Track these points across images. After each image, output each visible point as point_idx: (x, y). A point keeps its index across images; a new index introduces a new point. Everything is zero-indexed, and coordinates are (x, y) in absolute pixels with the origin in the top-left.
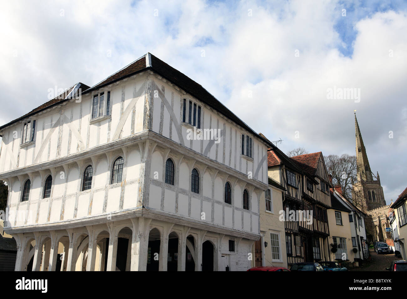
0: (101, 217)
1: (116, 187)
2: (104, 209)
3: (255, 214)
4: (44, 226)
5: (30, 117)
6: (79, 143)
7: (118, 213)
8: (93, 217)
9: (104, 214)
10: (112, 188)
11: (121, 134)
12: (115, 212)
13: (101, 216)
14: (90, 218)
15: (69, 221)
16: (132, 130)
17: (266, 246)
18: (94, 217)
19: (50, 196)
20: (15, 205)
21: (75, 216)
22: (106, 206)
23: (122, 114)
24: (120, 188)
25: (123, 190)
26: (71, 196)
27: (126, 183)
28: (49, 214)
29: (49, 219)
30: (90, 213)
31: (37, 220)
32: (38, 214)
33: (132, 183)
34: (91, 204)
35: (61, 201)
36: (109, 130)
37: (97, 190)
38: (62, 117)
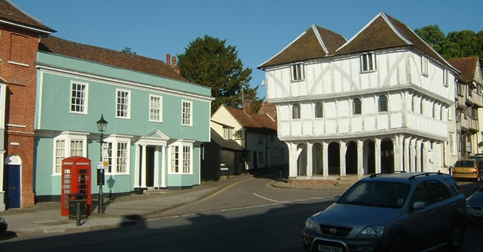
1: (384, 114)
2: (376, 127)
3: (445, 123)
6: (352, 85)
8: (366, 132)
9: (376, 130)
10: (381, 115)
11: (389, 83)
12: (385, 129)
13: (373, 131)
15: (345, 134)
16: (398, 82)
17: (447, 144)
19: (322, 117)
20: (287, 121)
21: (350, 131)
22: (377, 125)
23: (388, 70)
24: (387, 115)
25: (389, 117)
26: (344, 118)
27: (391, 113)
28: (325, 129)
29: (325, 132)
30: (363, 129)
31: (313, 133)
32: (313, 128)
33: (396, 112)
34: (363, 124)
35: (335, 121)
36: (379, 79)
37: (368, 115)
38: (331, 65)
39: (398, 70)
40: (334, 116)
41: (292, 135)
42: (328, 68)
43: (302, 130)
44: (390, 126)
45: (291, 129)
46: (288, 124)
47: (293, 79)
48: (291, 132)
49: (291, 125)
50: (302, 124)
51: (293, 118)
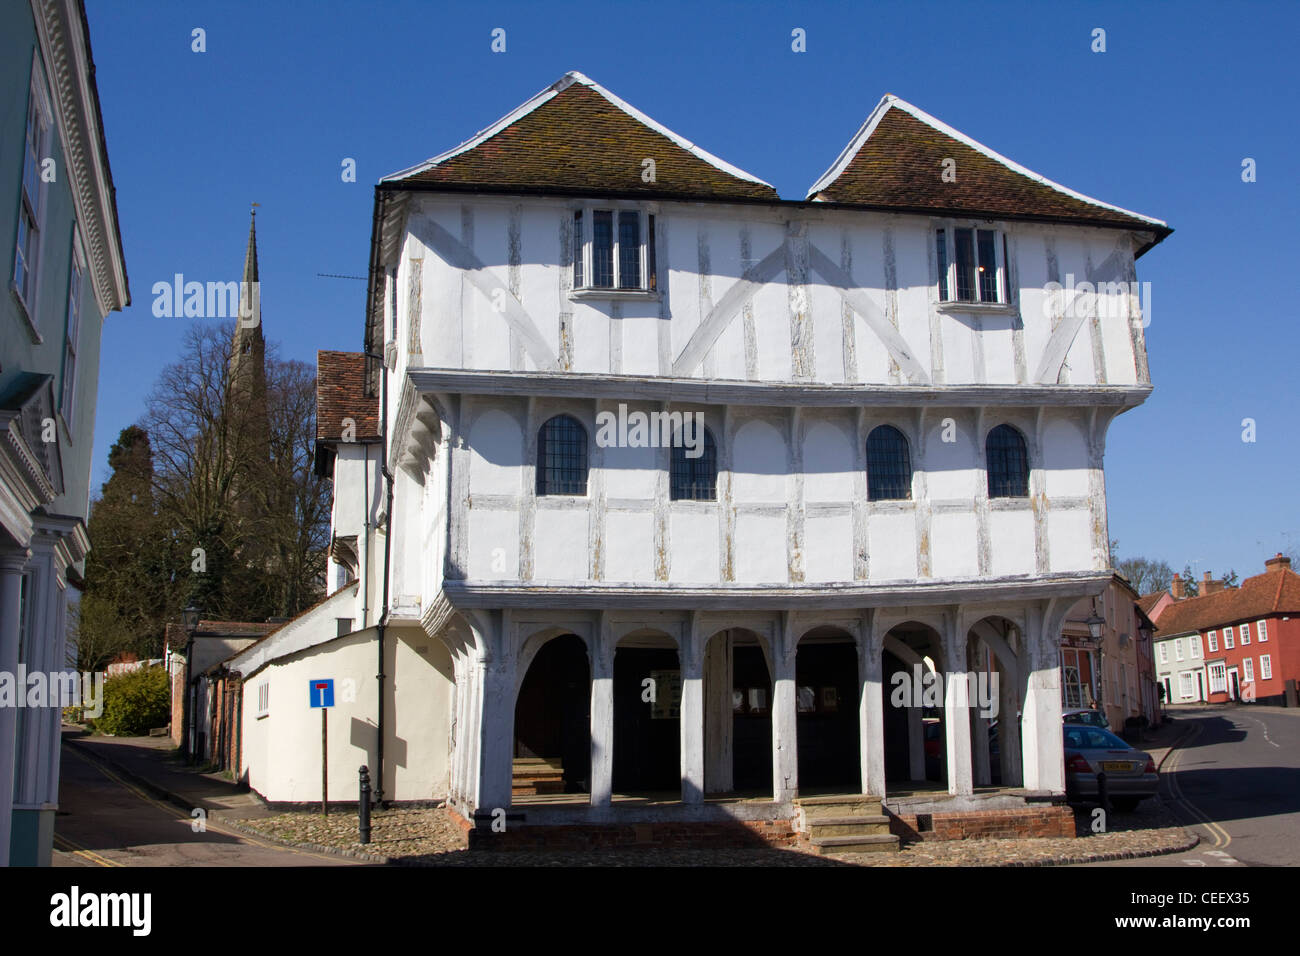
0: (974, 585)
1: (1014, 509)
2: (984, 564)
4: (709, 593)
5: (643, 202)
6: (898, 358)
7: (1035, 580)
8: (940, 584)
9: (987, 579)
10: (1002, 510)
11: (1063, 371)
12: (1028, 578)
13: (972, 583)
14: (927, 585)
15: (837, 589)
16: (1098, 372)
18: (947, 584)
19: (714, 497)
20: (506, 504)
21: (861, 573)
22: (988, 557)
24: (1029, 515)
26: (827, 509)
27: (1049, 506)
28: (729, 558)
29: (728, 572)
30: (926, 570)
31: (662, 572)
32: (662, 552)
33: (1068, 505)
34: (924, 546)
35: (783, 520)
36: (1020, 350)
37: (944, 507)
38: (797, 247)
39: (1096, 329)
41: (535, 582)
42: (778, 259)
43: (597, 554)
44: (1043, 562)
45: (526, 546)
46: (514, 518)
47: (588, 280)
48: (525, 568)
49: (525, 524)
50: (597, 524)
51: (541, 489)
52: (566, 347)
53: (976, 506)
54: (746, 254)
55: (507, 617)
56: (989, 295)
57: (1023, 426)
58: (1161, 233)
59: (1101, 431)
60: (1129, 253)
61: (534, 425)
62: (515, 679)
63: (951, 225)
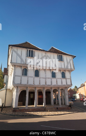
5: (33, 50)
9: (62, 85)
10: (63, 79)
19: (39, 77)
20: (19, 76)
21: (51, 84)
23: (67, 63)
25: (66, 80)
26: (48, 78)
27: (67, 79)
29: (40, 83)
30: (57, 84)
31: (34, 83)
32: (34, 81)
34: (57, 82)
35: (45, 79)
36: (64, 65)
37: (58, 79)
38: (46, 55)
39: (70, 64)
40: (44, 77)
42: (45, 56)
43: (28, 81)
44: (67, 84)
45: (21, 80)
46: (20, 77)
48: (21, 82)
49: (21, 78)
50: (28, 78)
51: (23, 75)
52: (26, 61)
53: (61, 79)
54: (42, 55)
55: (18, 87)
56: (62, 60)
57: (64, 72)
58: (75, 57)
59: (71, 73)
60: (72, 58)
61: (22, 69)
62: (19, 94)
63: (59, 54)
